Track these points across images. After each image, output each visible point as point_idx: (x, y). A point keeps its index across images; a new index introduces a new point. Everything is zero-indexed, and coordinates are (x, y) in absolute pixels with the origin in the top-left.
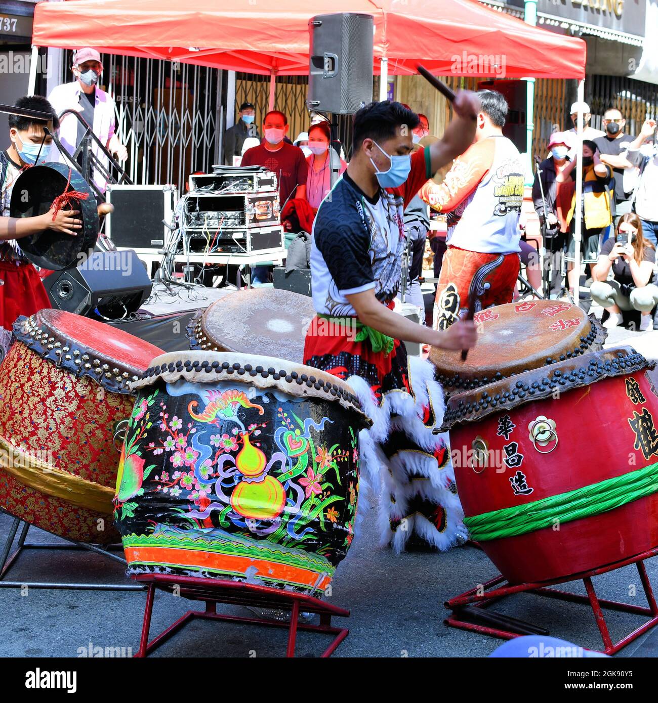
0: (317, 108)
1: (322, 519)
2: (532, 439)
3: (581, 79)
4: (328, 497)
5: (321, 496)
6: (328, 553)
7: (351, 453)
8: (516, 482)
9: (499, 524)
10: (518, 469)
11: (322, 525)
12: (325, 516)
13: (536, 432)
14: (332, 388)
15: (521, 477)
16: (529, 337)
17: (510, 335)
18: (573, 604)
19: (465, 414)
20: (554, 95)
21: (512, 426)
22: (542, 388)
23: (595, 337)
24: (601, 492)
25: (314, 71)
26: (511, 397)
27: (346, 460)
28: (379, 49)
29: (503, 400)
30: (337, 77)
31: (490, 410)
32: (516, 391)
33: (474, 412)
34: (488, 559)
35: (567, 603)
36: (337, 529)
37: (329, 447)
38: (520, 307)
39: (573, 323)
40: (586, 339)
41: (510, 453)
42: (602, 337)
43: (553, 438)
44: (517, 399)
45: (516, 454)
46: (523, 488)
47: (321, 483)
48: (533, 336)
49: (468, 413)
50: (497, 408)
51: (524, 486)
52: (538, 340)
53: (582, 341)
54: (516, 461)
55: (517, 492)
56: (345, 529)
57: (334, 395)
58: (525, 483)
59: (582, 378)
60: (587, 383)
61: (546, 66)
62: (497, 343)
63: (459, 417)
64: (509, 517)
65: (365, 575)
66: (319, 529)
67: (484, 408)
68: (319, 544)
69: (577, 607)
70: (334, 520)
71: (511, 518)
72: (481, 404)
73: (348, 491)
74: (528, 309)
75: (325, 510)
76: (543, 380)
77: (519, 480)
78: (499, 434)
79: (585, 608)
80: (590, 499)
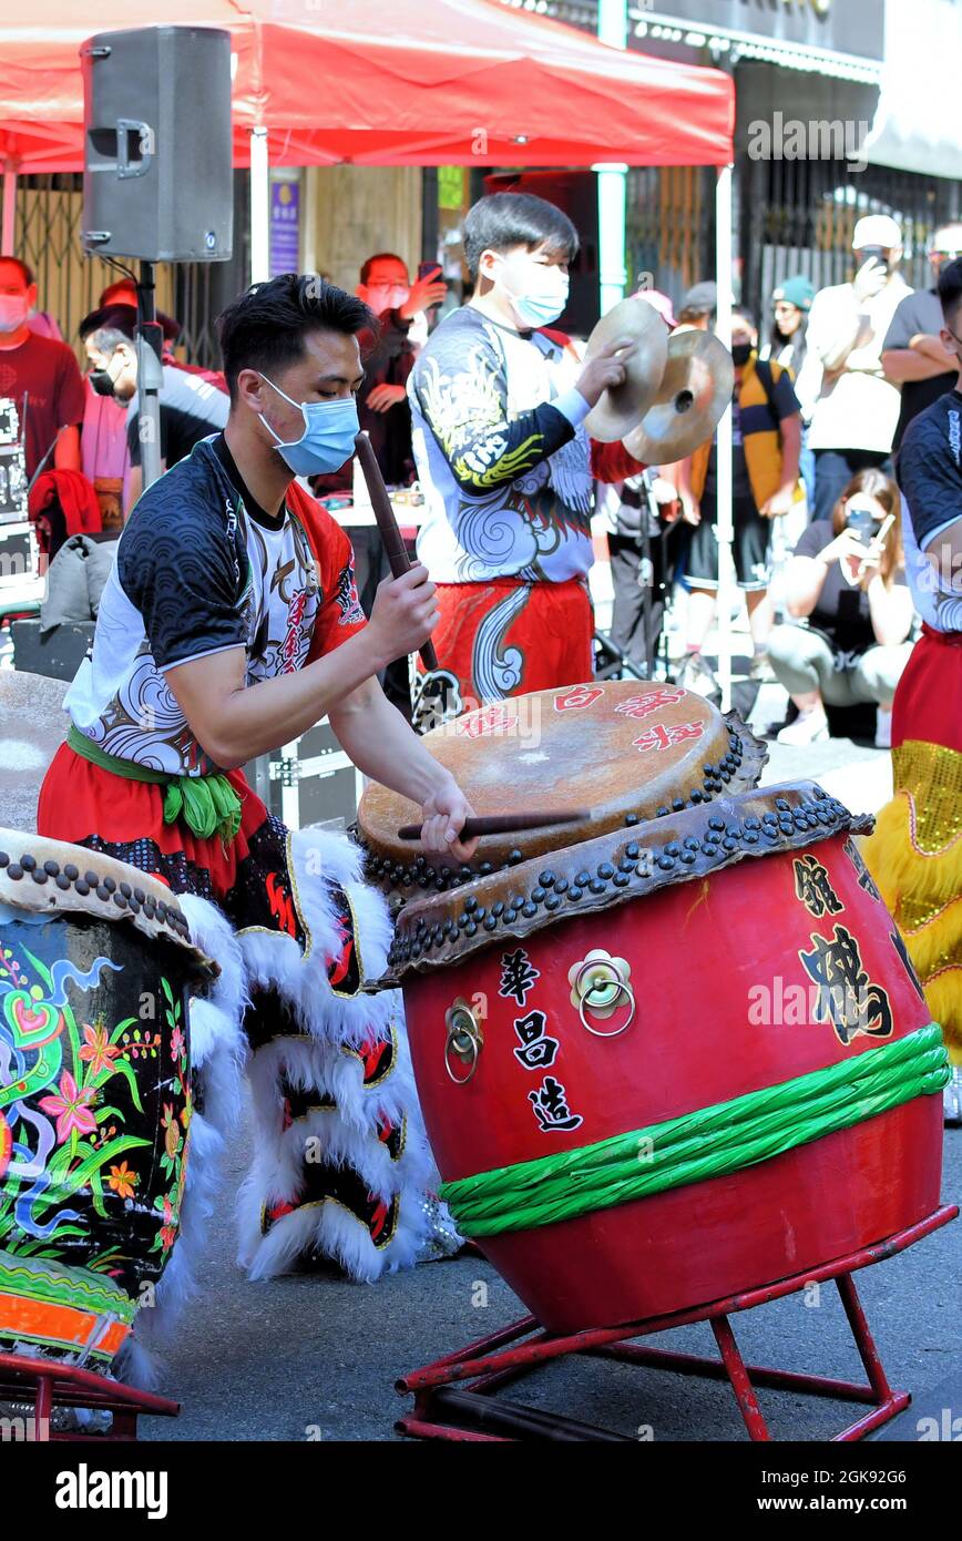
0: (103, 248)
1: (98, 1189)
2: (577, 1003)
3: (724, 165)
4: (111, 1139)
5: (93, 1138)
6: (117, 1268)
7: (167, 1037)
8: (544, 1103)
9: (509, 1198)
10: (548, 1071)
11: (98, 1205)
12: (105, 1183)
13: (585, 986)
14: (118, 891)
15: (554, 1090)
16: (587, 767)
17: (541, 763)
18: (696, 1380)
19: (428, 948)
20: (677, 202)
21: (533, 976)
22: (597, 885)
23: (739, 764)
24: (737, 1121)
25: (95, 162)
26: (529, 909)
27: (154, 1054)
28: (246, 108)
29: (512, 914)
30: (150, 177)
31: (482, 938)
32: (540, 893)
33: (448, 944)
34: (501, 1281)
35: (682, 1377)
36: (133, 1212)
37: (112, 1024)
38: (565, 698)
39: (686, 733)
40: (716, 770)
41: (529, 1035)
42: (755, 763)
43: (624, 1001)
44: (543, 912)
45: (542, 1038)
46: (559, 1115)
47: (94, 1108)
48: (596, 765)
49: (434, 947)
50: (495, 935)
51: (562, 1111)
52: (605, 773)
53: (709, 773)
54: (542, 1055)
55: (547, 1126)
56: (153, 1212)
57: (123, 907)
58: (562, 1104)
59: (690, 861)
60: (701, 872)
61: (640, 138)
62: (513, 782)
63: (417, 955)
64: (530, 1183)
65: (217, 1324)
66: (92, 1214)
67: (469, 935)
68: (93, 1248)
69: (705, 1386)
70: (126, 1191)
71: (535, 1186)
72: (462, 925)
73: (161, 1127)
74: (585, 703)
75: (105, 1170)
76: (600, 868)
77: (552, 1098)
78: (505, 992)
79: (723, 1389)
80: (711, 1138)
